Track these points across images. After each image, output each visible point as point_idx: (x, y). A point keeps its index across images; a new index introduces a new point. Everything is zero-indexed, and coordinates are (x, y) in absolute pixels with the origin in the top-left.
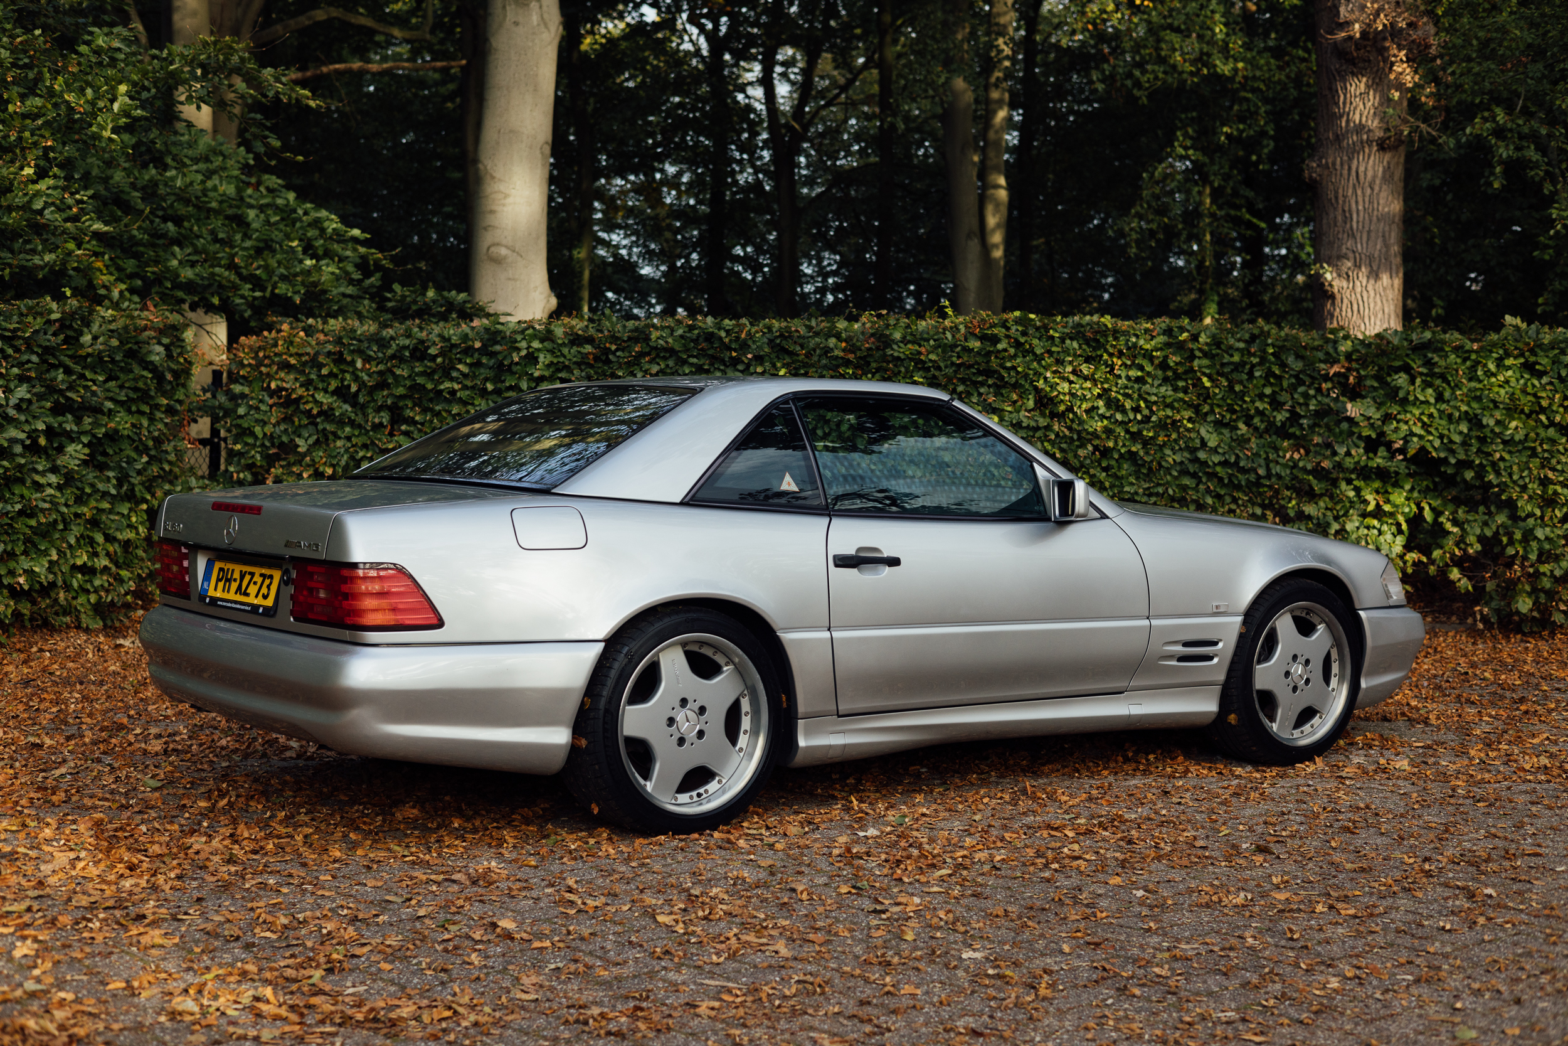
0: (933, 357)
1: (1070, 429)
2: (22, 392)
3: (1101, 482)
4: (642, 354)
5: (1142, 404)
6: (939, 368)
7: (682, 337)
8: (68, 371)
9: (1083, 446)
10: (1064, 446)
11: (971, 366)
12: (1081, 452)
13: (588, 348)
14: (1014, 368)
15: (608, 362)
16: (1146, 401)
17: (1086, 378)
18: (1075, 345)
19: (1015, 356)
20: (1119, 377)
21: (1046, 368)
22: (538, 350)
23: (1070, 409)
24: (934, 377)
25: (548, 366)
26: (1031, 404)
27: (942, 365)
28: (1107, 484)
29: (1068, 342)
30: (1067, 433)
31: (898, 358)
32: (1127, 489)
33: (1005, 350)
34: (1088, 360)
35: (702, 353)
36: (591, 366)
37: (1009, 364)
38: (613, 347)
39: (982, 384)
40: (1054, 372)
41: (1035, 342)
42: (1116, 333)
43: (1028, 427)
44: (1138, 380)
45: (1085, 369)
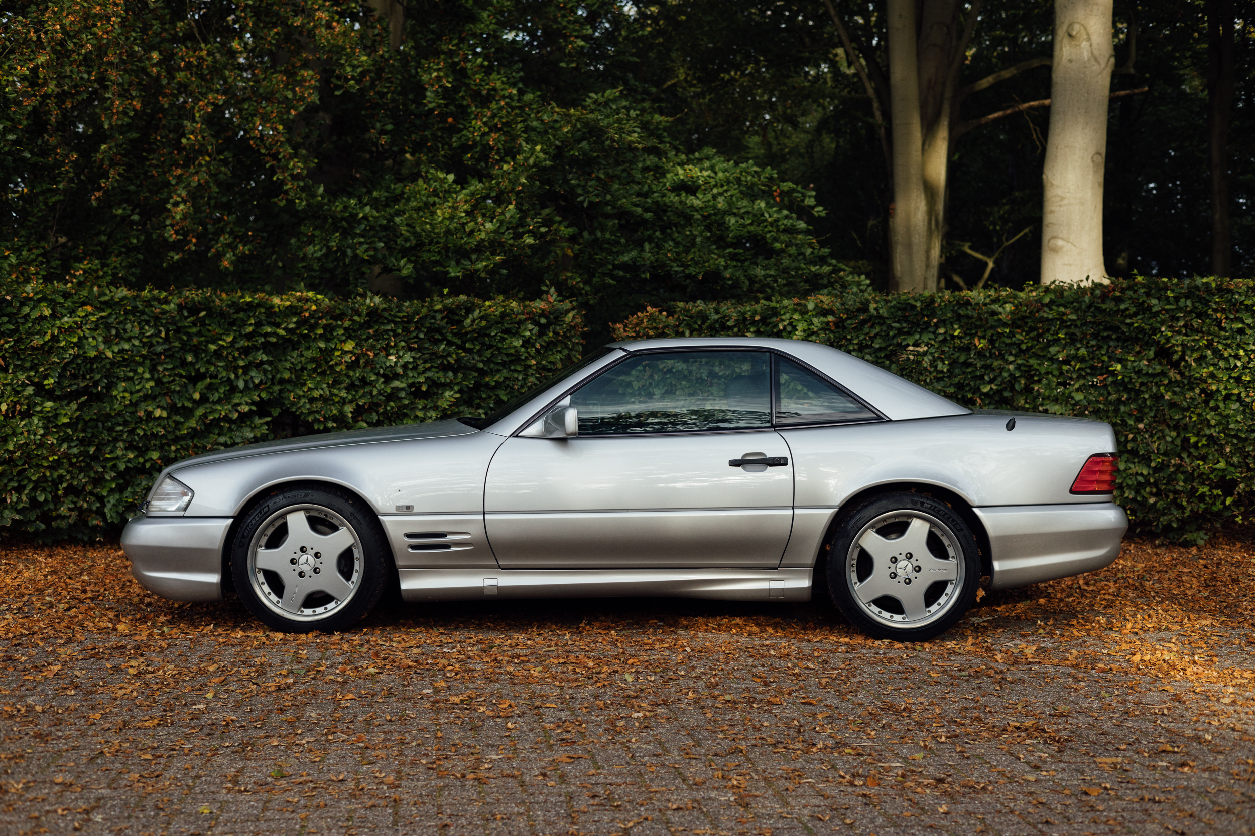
0: (1074, 317)
1: (1181, 373)
2: (408, 357)
3: (1209, 421)
4: (864, 322)
5: (1242, 352)
6: (1076, 326)
7: (894, 307)
8: (450, 343)
9: (1192, 389)
10: (1177, 389)
11: (1100, 324)
12: (1189, 394)
13: (830, 318)
14: (1132, 324)
15: (844, 328)
16: (1245, 350)
17: (1197, 331)
18: (1189, 303)
19: (1135, 315)
20: (1224, 329)
21: (1163, 323)
22: (798, 321)
23: (1182, 358)
24: (1073, 334)
25: (804, 331)
26: (1151, 354)
27: (1079, 323)
28: (1213, 422)
29: (1183, 300)
30: (1178, 377)
31: (1048, 320)
32: (1232, 426)
33: (1127, 309)
34: (1199, 316)
35: (905, 319)
36: (832, 332)
37: (1128, 321)
38: (845, 317)
39: (1109, 337)
40: (1171, 327)
41: (1154, 302)
42: (1220, 290)
43: (1147, 374)
44: (1241, 331)
45: (1197, 323)
